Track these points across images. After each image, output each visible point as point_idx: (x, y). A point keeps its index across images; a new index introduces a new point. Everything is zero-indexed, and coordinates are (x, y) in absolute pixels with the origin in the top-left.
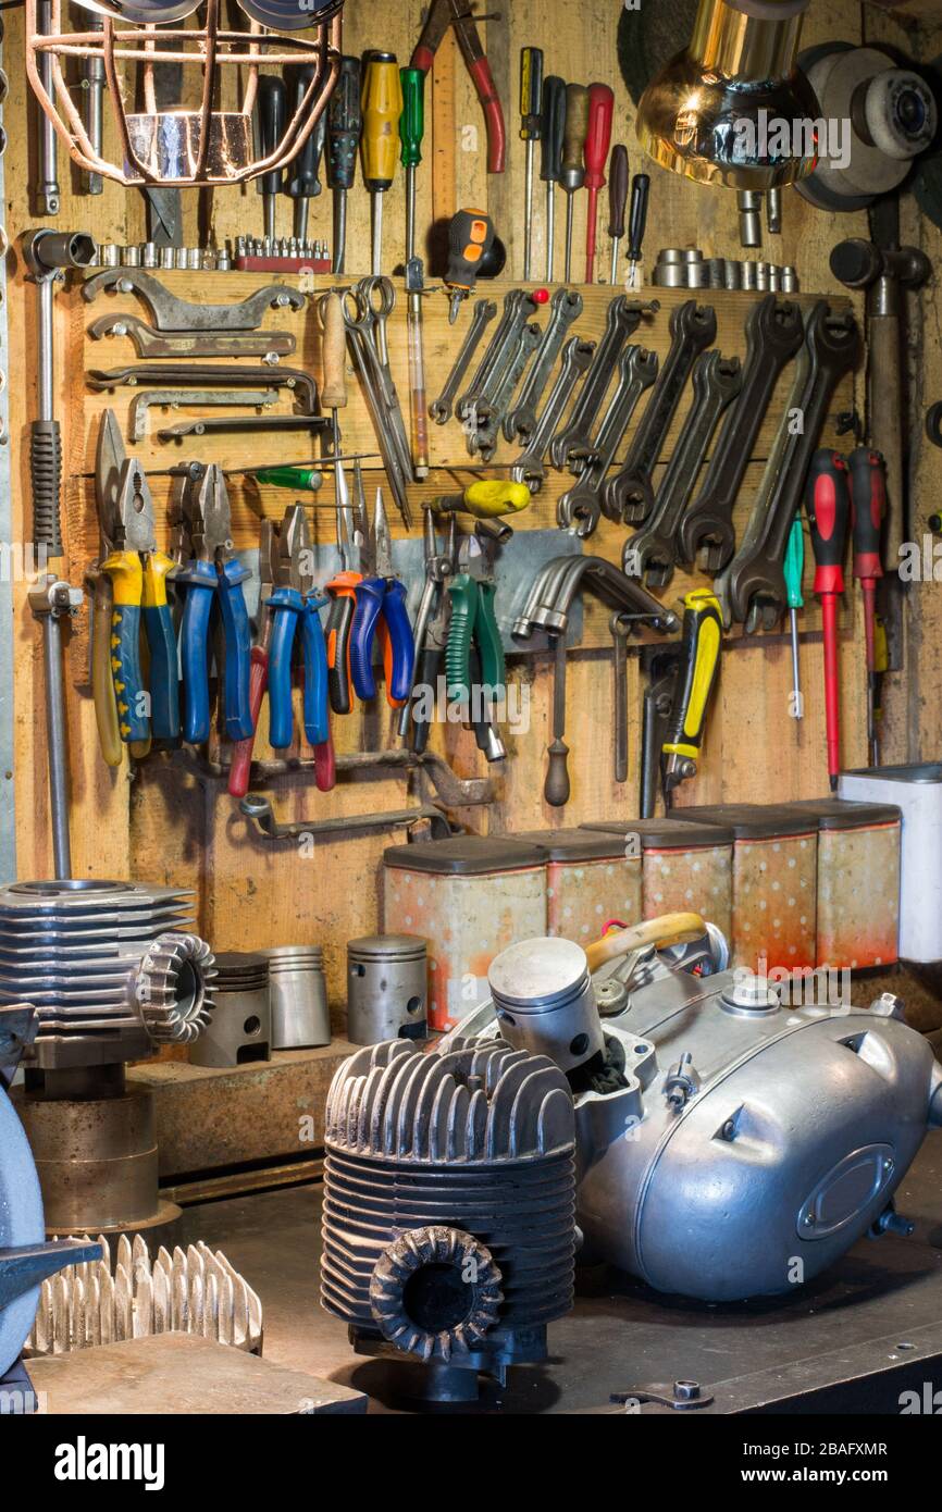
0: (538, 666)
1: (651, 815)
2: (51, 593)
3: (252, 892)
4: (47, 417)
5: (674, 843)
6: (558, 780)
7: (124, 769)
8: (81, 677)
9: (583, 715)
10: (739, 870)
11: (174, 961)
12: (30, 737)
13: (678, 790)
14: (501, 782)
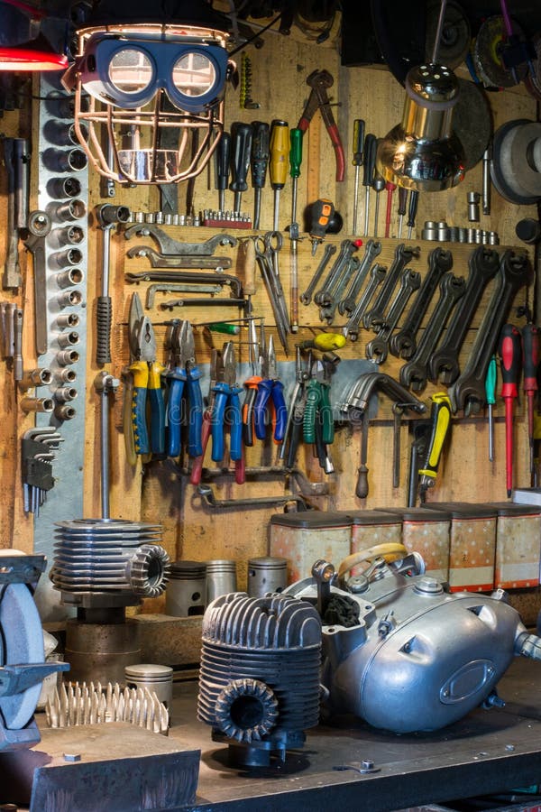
0: (355, 428)
1: (414, 505)
2: (104, 380)
3: (203, 533)
4: (105, 295)
5: (419, 519)
6: (362, 485)
7: (139, 469)
8: (119, 422)
9: (378, 454)
10: (454, 534)
11: (148, 558)
12: (92, 451)
13: (428, 494)
14: (335, 486)
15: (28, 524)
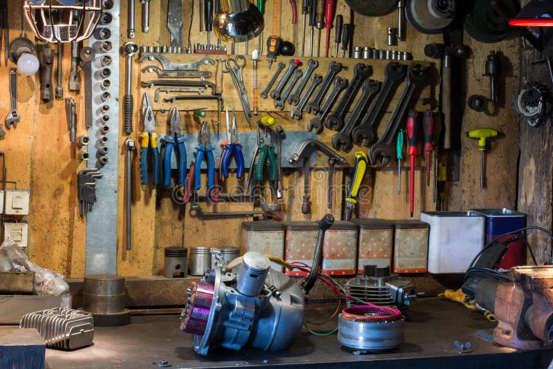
3: (198, 231)
4: (129, 94)
6: (305, 206)
7: (154, 193)
15: (83, 222)
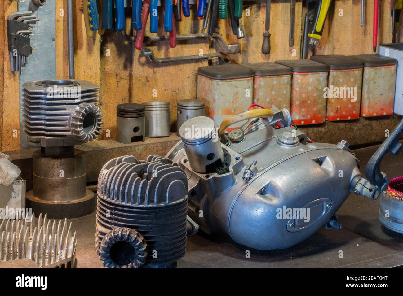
0: (262, 5)
1: (306, 58)
3: (148, 81)
5: (305, 70)
6: (266, 45)
7: (98, 37)
8: (81, 6)
9: (279, 22)
10: (331, 80)
11: (83, 114)
12: (62, 27)
13: (317, 49)
14: (247, 46)
